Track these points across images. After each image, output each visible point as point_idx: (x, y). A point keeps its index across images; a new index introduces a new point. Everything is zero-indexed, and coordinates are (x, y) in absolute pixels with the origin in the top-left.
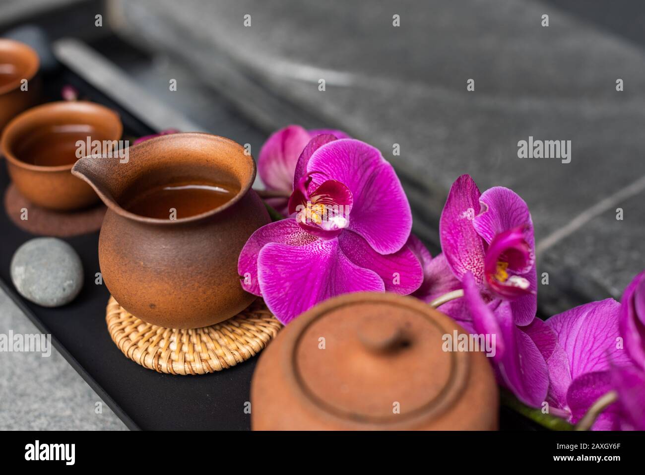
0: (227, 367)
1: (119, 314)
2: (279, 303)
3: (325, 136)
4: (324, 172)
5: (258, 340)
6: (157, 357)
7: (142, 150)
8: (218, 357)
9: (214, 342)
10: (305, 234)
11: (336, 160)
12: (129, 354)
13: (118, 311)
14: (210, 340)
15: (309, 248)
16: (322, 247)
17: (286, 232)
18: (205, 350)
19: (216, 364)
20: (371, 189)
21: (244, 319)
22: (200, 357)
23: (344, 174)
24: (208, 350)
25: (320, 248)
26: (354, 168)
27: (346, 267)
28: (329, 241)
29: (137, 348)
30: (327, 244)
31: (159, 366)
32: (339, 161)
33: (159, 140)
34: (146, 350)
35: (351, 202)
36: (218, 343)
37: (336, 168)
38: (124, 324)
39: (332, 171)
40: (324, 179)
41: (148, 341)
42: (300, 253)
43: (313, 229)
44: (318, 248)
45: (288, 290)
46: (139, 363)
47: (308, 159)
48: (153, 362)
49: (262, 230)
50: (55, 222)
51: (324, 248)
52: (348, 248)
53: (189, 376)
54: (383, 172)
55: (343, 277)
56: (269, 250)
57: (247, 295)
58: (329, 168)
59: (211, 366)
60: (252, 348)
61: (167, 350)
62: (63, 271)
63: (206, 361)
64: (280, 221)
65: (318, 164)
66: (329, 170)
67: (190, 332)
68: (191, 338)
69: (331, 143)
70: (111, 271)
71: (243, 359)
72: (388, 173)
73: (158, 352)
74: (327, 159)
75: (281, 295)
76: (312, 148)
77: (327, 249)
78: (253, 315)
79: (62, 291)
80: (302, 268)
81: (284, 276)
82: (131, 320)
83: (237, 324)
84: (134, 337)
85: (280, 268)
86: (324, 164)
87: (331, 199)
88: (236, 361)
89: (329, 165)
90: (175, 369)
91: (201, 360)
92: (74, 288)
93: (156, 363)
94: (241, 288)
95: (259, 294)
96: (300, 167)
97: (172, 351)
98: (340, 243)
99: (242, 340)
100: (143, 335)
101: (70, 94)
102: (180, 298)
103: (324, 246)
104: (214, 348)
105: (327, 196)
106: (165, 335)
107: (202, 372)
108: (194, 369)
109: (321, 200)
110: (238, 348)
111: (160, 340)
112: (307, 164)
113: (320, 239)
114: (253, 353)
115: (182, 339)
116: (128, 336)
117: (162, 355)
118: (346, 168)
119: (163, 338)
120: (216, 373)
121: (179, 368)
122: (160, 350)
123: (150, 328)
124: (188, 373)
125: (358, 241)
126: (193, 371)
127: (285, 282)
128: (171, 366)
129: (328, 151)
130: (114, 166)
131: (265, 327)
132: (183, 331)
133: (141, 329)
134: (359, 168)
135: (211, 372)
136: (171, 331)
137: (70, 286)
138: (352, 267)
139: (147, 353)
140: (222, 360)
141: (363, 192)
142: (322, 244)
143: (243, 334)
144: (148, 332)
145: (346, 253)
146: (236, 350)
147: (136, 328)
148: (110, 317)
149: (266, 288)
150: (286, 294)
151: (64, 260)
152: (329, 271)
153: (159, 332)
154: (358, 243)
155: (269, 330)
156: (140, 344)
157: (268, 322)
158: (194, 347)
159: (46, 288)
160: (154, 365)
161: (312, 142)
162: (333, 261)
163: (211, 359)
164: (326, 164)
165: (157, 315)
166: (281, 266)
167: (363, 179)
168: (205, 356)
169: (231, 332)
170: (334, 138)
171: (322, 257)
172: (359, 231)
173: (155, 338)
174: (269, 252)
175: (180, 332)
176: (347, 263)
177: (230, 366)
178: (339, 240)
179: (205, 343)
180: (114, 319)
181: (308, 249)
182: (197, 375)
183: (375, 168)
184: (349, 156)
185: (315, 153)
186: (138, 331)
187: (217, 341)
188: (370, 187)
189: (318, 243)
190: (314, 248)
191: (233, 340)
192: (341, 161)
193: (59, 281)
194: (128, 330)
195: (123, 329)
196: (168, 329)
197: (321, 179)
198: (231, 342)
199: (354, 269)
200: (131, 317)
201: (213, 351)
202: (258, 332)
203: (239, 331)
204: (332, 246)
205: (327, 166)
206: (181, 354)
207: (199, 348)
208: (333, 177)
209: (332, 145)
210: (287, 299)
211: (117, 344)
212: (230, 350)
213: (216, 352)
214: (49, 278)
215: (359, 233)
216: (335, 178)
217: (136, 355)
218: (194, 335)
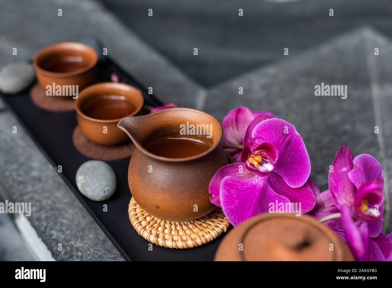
0: (197, 246)
1: (136, 209)
2: (231, 212)
3: (263, 116)
4: (262, 137)
5: (215, 232)
6: (156, 236)
7: (158, 116)
8: (192, 240)
9: (190, 230)
10: (248, 172)
11: (269, 130)
12: (140, 233)
13: (135, 207)
14: (188, 229)
15: (251, 181)
16: (258, 181)
17: (237, 171)
18: (184, 235)
19: (190, 244)
20: (288, 149)
21: (208, 219)
22: (182, 239)
23: (273, 139)
24: (186, 235)
25: (257, 181)
26: (279, 136)
27: (271, 194)
28: (262, 178)
29: (145, 230)
30: (261, 179)
31: (157, 242)
32: (271, 131)
33: (167, 111)
34: (151, 231)
35: (277, 156)
36: (192, 231)
37: (269, 135)
38: (138, 215)
39: (267, 137)
40: (262, 141)
41: (152, 226)
42: (245, 184)
43: (253, 170)
44: (256, 181)
45: (237, 205)
46: (146, 239)
47: (253, 129)
48: (155, 239)
49: (224, 168)
50: (100, 152)
51: (259, 181)
52: (273, 182)
53: (175, 249)
54: (296, 139)
55: (269, 200)
56: (227, 180)
57: (212, 205)
58: (265, 135)
59: (188, 245)
60: (212, 236)
61: (162, 233)
62: (105, 181)
63: (185, 241)
64: (234, 164)
65: (258, 132)
66: (265, 137)
67: (176, 223)
68: (177, 227)
69: (267, 120)
70: (135, 185)
71: (206, 242)
72: (299, 140)
73: (158, 234)
74: (264, 129)
75: (232, 207)
76: (256, 123)
77: (260, 182)
78: (213, 216)
79: (103, 193)
80: (246, 192)
81: (235, 196)
82: (142, 213)
83: (203, 221)
84: (144, 223)
85: (233, 191)
86: (262, 132)
87: (265, 153)
88: (202, 243)
89: (265, 133)
90: (167, 244)
91: (182, 240)
92: (110, 192)
93: (156, 240)
94: (209, 201)
95: (220, 205)
96: (248, 133)
97: (165, 234)
98: (268, 179)
99: (206, 230)
100: (149, 223)
101: (115, 78)
102: (174, 204)
103: (259, 180)
104: (189, 234)
105: (263, 152)
106: (162, 224)
107: (182, 248)
108: (178, 245)
109: (259, 153)
110: (204, 235)
111: (159, 226)
112: (252, 131)
113: (257, 176)
114: (212, 239)
115: (171, 227)
116: (140, 222)
117: (160, 235)
118: (274, 136)
119: (160, 226)
120: (190, 249)
121: (169, 244)
122: (158, 232)
123: (153, 219)
124: (174, 247)
125: (279, 179)
126: (177, 247)
127: (235, 200)
128: (164, 243)
129: (265, 124)
130: (141, 124)
131: (220, 224)
132: (172, 222)
133: (148, 219)
134: (282, 136)
135: (187, 248)
136: (165, 221)
137: (108, 190)
138: (274, 194)
139: (151, 234)
140: (194, 242)
141: (284, 150)
142: (258, 179)
143: (206, 227)
144: (152, 221)
145: (271, 186)
146: (203, 237)
147: (145, 218)
148: (130, 211)
149: (224, 202)
150: (236, 207)
151: (106, 175)
152: (261, 195)
153: (158, 221)
154: (278, 180)
155: (222, 226)
156: (147, 228)
157: (222, 221)
158: (178, 232)
159: (95, 190)
160: (154, 241)
161: (256, 118)
162: (264, 190)
163: (187, 240)
164: (264, 132)
165: (160, 213)
166: (234, 190)
167: (283, 143)
168: (184, 238)
169: (200, 226)
170: (269, 117)
171: (258, 187)
172: (280, 173)
173: (156, 225)
174: (227, 181)
175: (170, 223)
176: (272, 192)
177: (199, 245)
178: (268, 178)
179: (185, 231)
180: (133, 211)
181: (249, 181)
182: (179, 249)
183: (291, 137)
184: (277, 129)
185: (257, 125)
186: (146, 220)
187: (191, 230)
188: (287, 148)
189: (256, 178)
190: (253, 181)
191: (201, 231)
192: (272, 131)
193: (102, 187)
194: (140, 219)
195: (138, 218)
196: (164, 221)
197: (260, 141)
198: (200, 231)
199: (275, 195)
200: (142, 211)
201: (189, 236)
202: (215, 227)
203: (204, 225)
204: (263, 181)
205: (264, 133)
206: (170, 236)
207: (181, 233)
208: (267, 140)
209: (267, 121)
210: (236, 210)
211: (134, 227)
212: (199, 236)
213: (191, 236)
214: (97, 184)
215: (279, 174)
216: (268, 141)
217: (144, 234)
218: (178, 225)
